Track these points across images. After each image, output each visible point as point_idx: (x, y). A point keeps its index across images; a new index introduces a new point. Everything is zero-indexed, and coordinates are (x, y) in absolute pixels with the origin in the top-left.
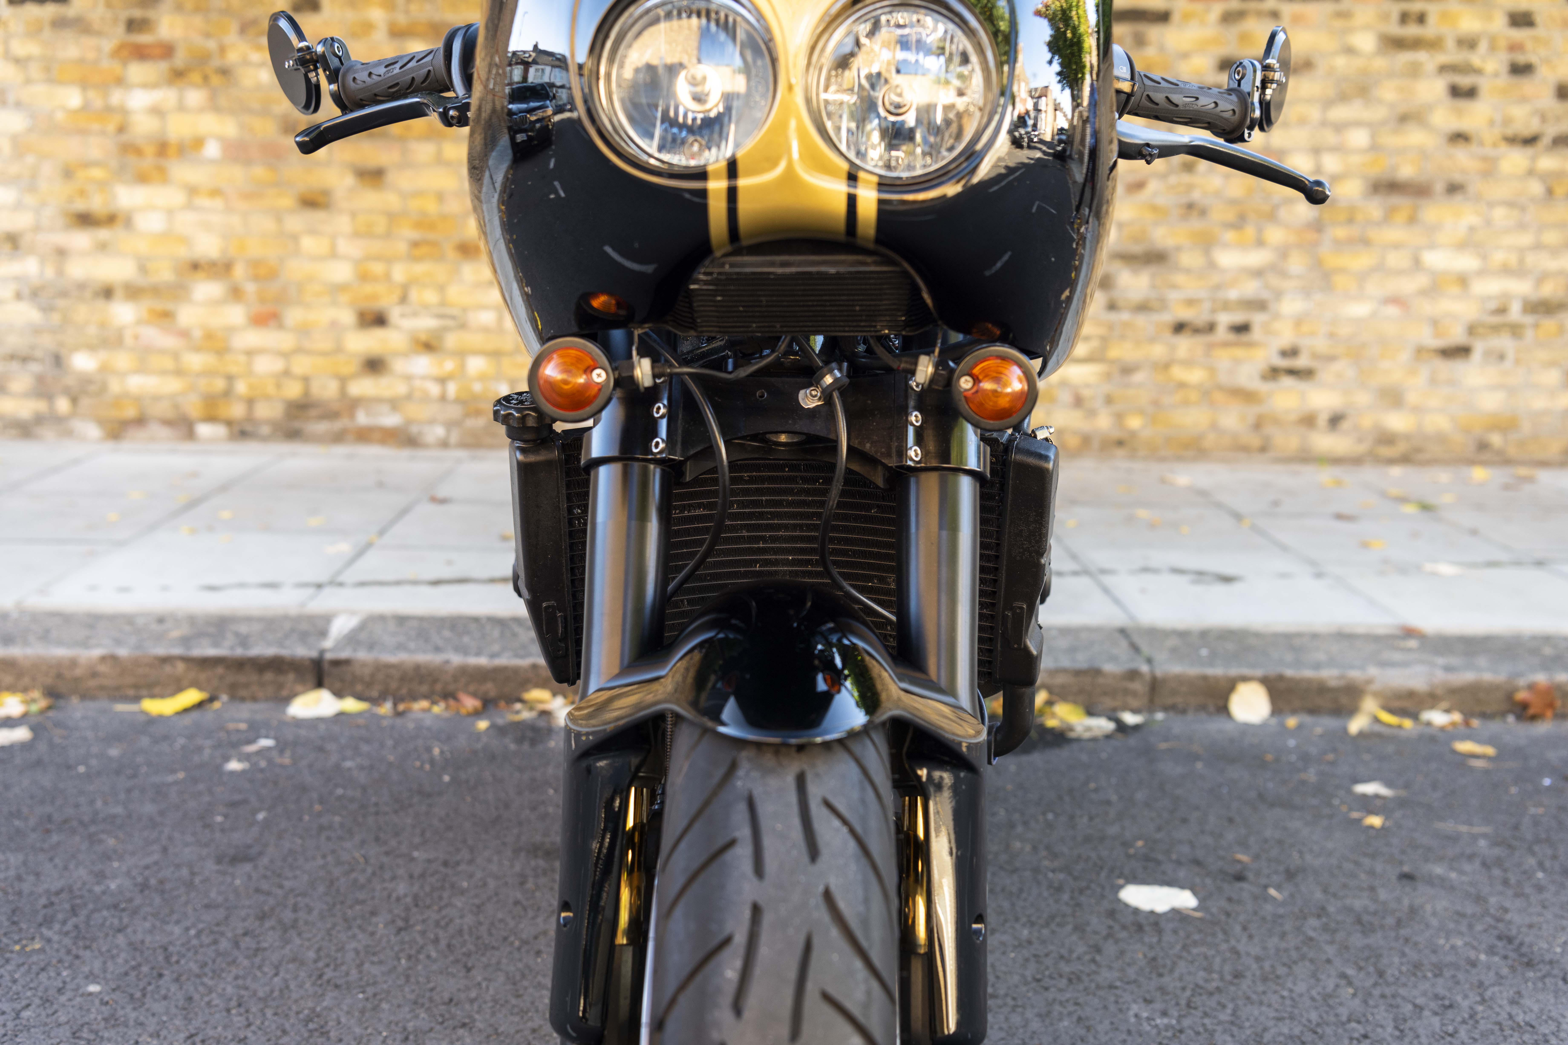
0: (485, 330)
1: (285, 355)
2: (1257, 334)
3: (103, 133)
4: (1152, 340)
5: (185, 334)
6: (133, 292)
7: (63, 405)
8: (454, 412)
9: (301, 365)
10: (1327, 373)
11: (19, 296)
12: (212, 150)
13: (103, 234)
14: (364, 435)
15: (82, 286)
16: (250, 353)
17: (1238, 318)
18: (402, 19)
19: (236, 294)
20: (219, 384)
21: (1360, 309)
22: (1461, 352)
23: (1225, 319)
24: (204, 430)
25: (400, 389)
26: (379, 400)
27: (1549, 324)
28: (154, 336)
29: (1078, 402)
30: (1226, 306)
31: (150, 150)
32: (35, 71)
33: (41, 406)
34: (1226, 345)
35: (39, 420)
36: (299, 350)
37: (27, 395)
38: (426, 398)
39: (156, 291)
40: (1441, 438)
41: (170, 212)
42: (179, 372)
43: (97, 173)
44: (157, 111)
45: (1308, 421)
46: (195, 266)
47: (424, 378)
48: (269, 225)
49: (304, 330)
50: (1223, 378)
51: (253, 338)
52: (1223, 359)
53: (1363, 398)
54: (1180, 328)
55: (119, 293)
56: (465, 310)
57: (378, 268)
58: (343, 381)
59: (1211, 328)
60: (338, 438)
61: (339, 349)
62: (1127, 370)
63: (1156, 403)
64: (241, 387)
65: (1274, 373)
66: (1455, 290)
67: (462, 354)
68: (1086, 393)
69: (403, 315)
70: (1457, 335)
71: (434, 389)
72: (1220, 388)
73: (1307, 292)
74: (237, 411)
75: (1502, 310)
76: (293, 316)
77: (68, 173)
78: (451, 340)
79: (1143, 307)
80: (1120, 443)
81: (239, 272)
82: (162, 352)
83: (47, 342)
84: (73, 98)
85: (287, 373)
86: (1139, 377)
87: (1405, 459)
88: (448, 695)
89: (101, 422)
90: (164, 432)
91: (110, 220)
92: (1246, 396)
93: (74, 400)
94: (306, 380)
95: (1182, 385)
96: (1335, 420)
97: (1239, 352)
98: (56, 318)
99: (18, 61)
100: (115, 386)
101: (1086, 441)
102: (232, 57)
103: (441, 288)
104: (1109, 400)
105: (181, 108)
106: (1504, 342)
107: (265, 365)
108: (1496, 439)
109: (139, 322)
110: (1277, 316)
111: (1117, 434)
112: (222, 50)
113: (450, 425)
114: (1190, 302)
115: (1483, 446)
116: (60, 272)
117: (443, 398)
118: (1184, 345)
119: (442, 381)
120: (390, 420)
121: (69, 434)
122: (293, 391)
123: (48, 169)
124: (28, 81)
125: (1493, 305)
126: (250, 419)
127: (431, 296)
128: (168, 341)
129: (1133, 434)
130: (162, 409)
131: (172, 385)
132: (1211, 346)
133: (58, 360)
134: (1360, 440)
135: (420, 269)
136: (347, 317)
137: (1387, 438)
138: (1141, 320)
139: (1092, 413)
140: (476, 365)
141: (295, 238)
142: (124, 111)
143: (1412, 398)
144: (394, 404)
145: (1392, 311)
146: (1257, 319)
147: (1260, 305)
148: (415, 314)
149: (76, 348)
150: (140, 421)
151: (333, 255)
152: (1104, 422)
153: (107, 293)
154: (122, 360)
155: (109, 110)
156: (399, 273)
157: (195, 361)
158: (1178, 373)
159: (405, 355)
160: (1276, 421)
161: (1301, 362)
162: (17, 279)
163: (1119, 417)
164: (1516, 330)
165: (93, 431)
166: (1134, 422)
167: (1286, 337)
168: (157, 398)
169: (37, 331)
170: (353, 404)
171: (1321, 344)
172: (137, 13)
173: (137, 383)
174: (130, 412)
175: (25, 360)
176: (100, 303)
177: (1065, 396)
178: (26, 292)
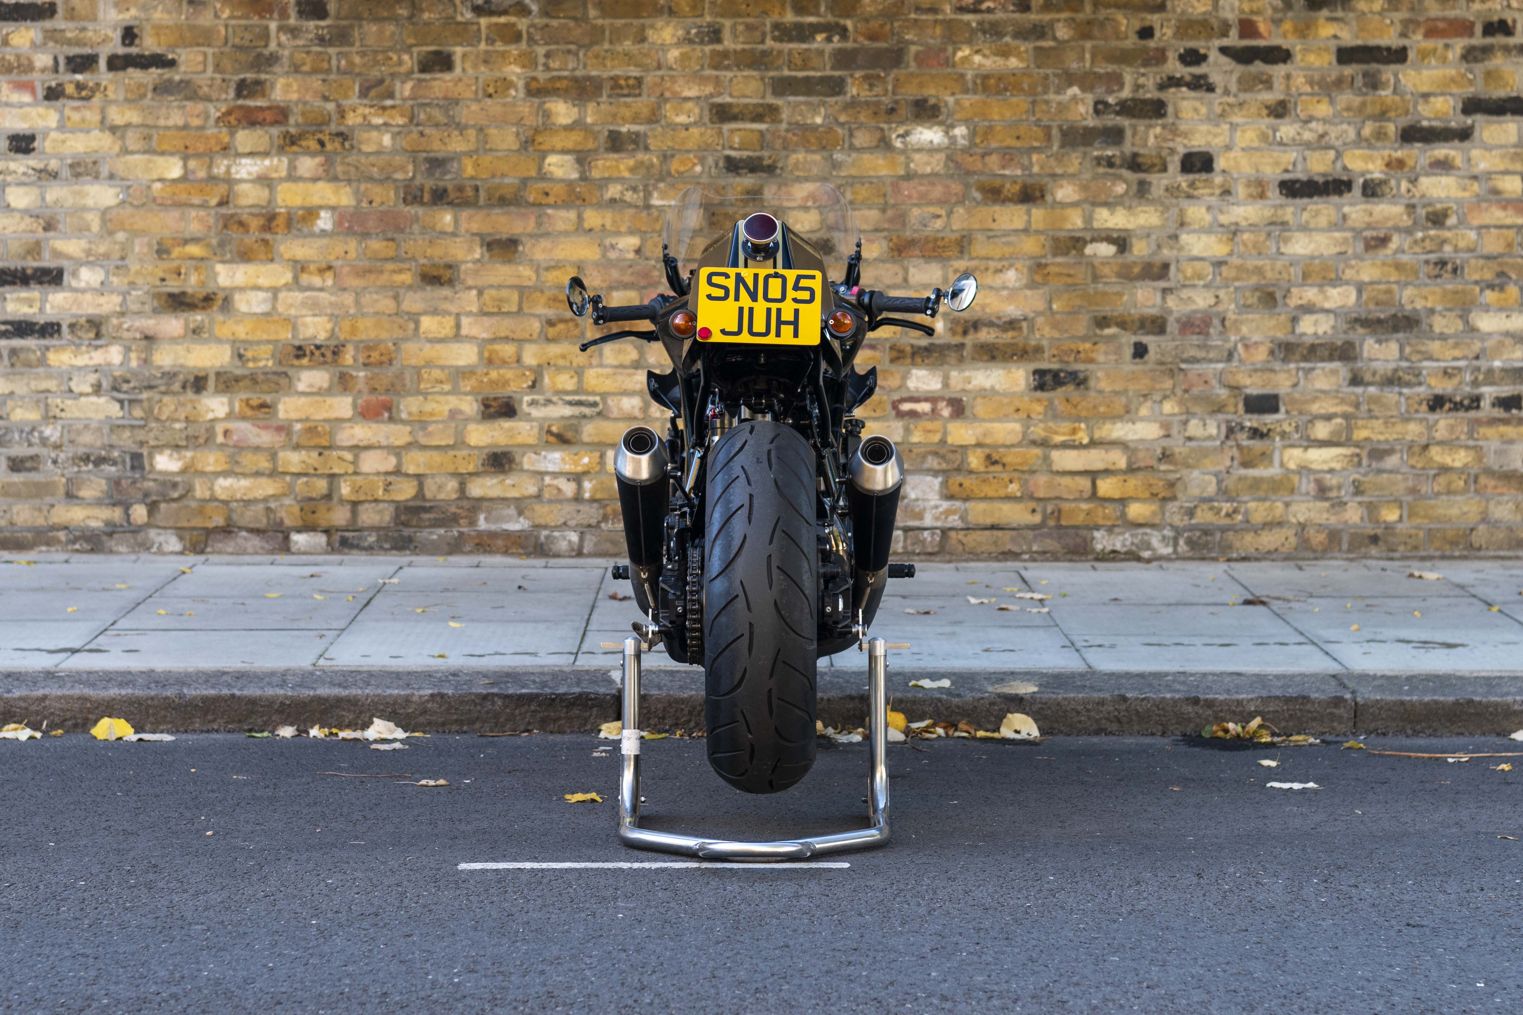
0: (628, 419)
1: (397, 451)
3: (204, 206)
4: (1409, 418)
5: (284, 429)
6: (227, 383)
7: (139, 513)
8: (590, 514)
9: (415, 462)
11: (97, 389)
12: (325, 222)
13: (198, 317)
14: (486, 543)
15: (170, 376)
16: (357, 449)
17: (1505, 390)
18: (542, 75)
19: (343, 383)
20: (322, 485)
23: (1489, 392)
24: (300, 539)
25: (528, 487)
26: (504, 500)
28: (249, 431)
29: (1322, 491)
30: (1490, 377)
31: (254, 224)
32: (132, 140)
33: (116, 514)
34: (1493, 422)
35: (112, 530)
36: (413, 445)
37: (98, 503)
38: (559, 499)
39: (253, 379)
41: (275, 291)
42: (273, 473)
43: (194, 250)
44: (264, 180)
46: (300, 351)
47: (555, 475)
48: (387, 304)
49: (421, 423)
50: (1491, 461)
51: (361, 433)
52: (1491, 438)
54: (1437, 403)
55: (211, 383)
56: (604, 396)
57: (508, 350)
58: (463, 479)
59: (1475, 402)
60: (455, 547)
61: (460, 443)
62: (1378, 453)
63: (1413, 491)
64: (345, 490)
67: (601, 447)
68: (1331, 480)
69: (533, 403)
71: (569, 488)
72: (1489, 472)
74: (340, 516)
76: (409, 406)
77: (162, 251)
78: (589, 431)
79: (1392, 380)
80: (1374, 539)
81: (348, 357)
82: (257, 449)
83: (126, 440)
84: (174, 169)
85: (397, 472)
86: (1392, 461)
89: (180, 532)
90: (256, 542)
91: (208, 300)
93: (152, 508)
94: (420, 479)
95: (1445, 469)
97: (1510, 430)
98: (138, 412)
99: (113, 129)
100: (200, 491)
101: (1333, 536)
102: (352, 119)
103: (579, 372)
104: (1358, 489)
105: (292, 177)
107: (372, 463)
109: (230, 416)
111: (1370, 529)
112: (342, 113)
113: (584, 529)
114: (1446, 373)
116: (146, 361)
117: (578, 498)
118: (1444, 422)
119: (577, 478)
120: (515, 524)
121: (145, 546)
122: (405, 491)
123: (139, 247)
124: (125, 151)
126: (353, 526)
127: (566, 381)
128: (266, 438)
129: (1389, 527)
130: (254, 516)
131: (267, 488)
132: (1475, 424)
133: (137, 461)
135: (554, 350)
136: (469, 406)
138: (1391, 395)
139: (1338, 505)
141: (415, 318)
142: (229, 181)
144: (521, 505)
148: (549, 402)
149: (159, 448)
150: (227, 530)
151: (457, 336)
152: (1353, 514)
153: (198, 383)
154: (211, 461)
155: (212, 179)
156: (531, 356)
157: (293, 460)
158: (1437, 455)
159: (535, 449)
162: (97, 369)
163: (1371, 508)
165: (173, 544)
166: (1391, 515)
168: (248, 503)
169: (116, 428)
170: (473, 507)
172: (250, 76)
173: (224, 486)
174: (219, 520)
175: (100, 461)
176: (190, 394)
177: (1307, 486)
178: (105, 385)
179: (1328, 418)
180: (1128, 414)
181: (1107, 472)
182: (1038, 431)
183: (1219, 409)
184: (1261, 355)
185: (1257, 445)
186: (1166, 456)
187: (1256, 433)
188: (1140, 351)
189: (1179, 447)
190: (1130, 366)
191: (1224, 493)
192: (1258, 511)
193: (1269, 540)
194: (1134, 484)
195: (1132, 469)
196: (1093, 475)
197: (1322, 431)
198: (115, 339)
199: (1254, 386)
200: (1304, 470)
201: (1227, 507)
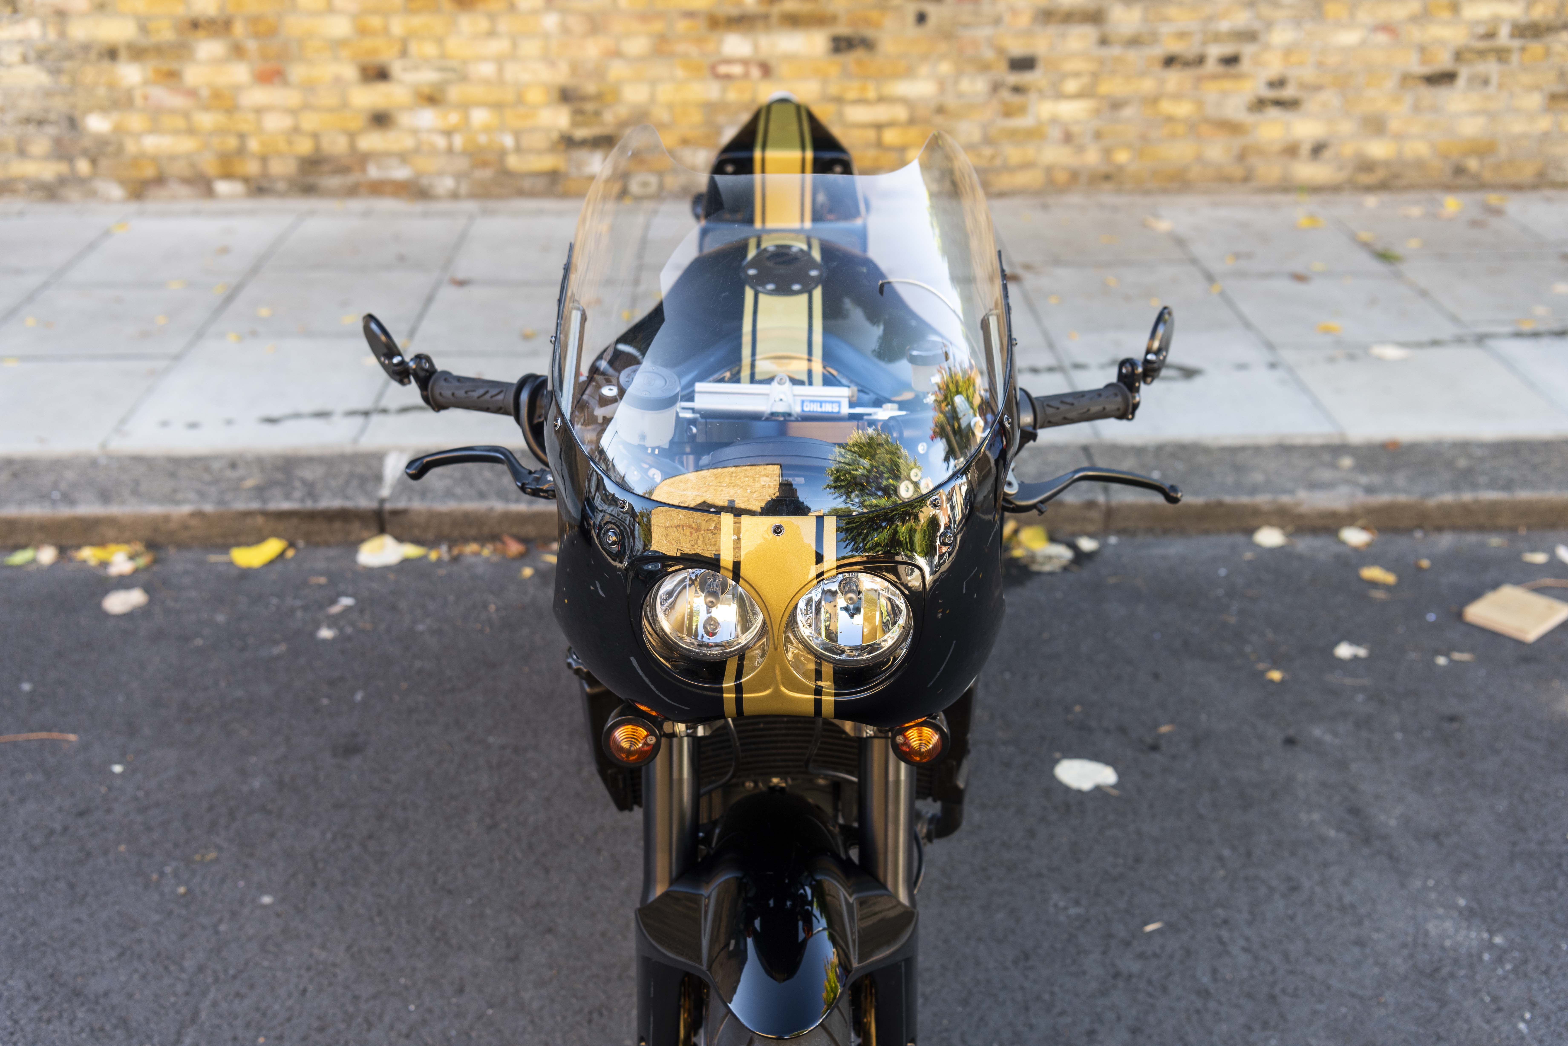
0: (487, 82)
1: (294, 112)
2: (1246, 65)
4: (1143, 74)
5: (192, 93)
6: (137, 53)
7: (83, 166)
8: (462, 164)
9: (310, 122)
10: (1312, 104)
11: (25, 60)
14: (378, 189)
15: (86, 48)
16: (259, 111)
17: (1228, 49)
19: (238, 52)
20: (232, 143)
21: (1349, 38)
22: (1446, 78)
23: (1215, 51)
24: (223, 187)
25: (408, 142)
26: (388, 154)
27: (1536, 47)
28: (161, 95)
29: (1068, 138)
30: (1217, 38)
33: (62, 168)
34: (1215, 77)
35: (62, 181)
36: (306, 107)
37: (47, 158)
38: (434, 151)
39: (159, 50)
40: (1420, 164)
42: (191, 131)
45: (1291, 150)
46: (195, 25)
47: (431, 131)
49: (309, 87)
50: (1211, 111)
51: (259, 96)
52: (1211, 91)
53: (1346, 127)
54: (1170, 61)
55: (123, 54)
56: (465, 62)
57: (376, 21)
58: (352, 136)
59: (1200, 60)
60: (352, 191)
61: (345, 105)
62: (1116, 105)
63: (1144, 138)
64: (254, 145)
65: (1260, 104)
66: (1446, 15)
67: (465, 107)
68: (1076, 129)
69: (405, 70)
70: (1443, 61)
71: (441, 142)
72: (1207, 121)
73: (1297, 22)
74: (252, 168)
75: (1491, 35)
76: (297, 72)
78: (454, 93)
79: (1134, 42)
80: (1107, 177)
81: (239, 29)
82: (173, 111)
83: (59, 105)
85: (296, 130)
86: (1128, 112)
87: (1383, 186)
88: (494, 538)
89: (122, 182)
90: (184, 190)
92: (1232, 128)
93: (94, 162)
94: (315, 136)
95: (1170, 119)
96: (1318, 150)
97: (1227, 85)
98: (65, 80)
100: (131, 147)
101: (1074, 176)
103: (440, 41)
104: (1098, 135)
106: (1491, 67)
107: (275, 123)
108: (1473, 164)
109: (146, 83)
110: (1267, 47)
111: (1104, 169)
113: (459, 176)
114: (1182, 35)
115: (1459, 170)
116: (62, 34)
117: (450, 151)
118: (1174, 78)
119: (448, 133)
120: (401, 173)
121: (92, 194)
122: (305, 147)
125: (1481, 30)
126: (265, 175)
127: (430, 49)
128: (177, 101)
129: (1120, 168)
130: (180, 168)
131: (186, 145)
132: (1199, 79)
133: (73, 123)
134: (1340, 168)
135: (417, 21)
136: (350, 72)
137: (1366, 165)
138: (1133, 55)
139: (1081, 149)
140: (480, 117)
143: (1394, 125)
144: (403, 157)
145: (1382, 38)
146: (1248, 50)
147: (1249, 36)
148: (416, 68)
149: (89, 110)
150: (160, 180)
151: (331, 9)
152: (1092, 157)
153: (112, 54)
154: (135, 121)
156: (398, 26)
157: (206, 120)
158: (1167, 107)
159: (410, 108)
160: (1260, 151)
161: (1288, 93)
162: (20, 42)
163: (1107, 152)
164: (1502, 54)
165: (116, 191)
166: (1122, 157)
167: (1274, 67)
168: (173, 158)
169: (48, 94)
170: (363, 159)
171: (1308, 74)
173: (152, 143)
174: (149, 172)
175: (41, 123)
176: (106, 64)
177: (1056, 133)
178: (32, 55)
179: (1077, 75)
180: (909, 73)
181: (891, 124)
182: (834, 89)
183: (984, 67)
184: (1024, 21)
185: (1016, 99)
186: (941, 110)
187: (1017, 90)
188: (921, 18)
189: (951, 102)
190: (912, 30)
191: (988, 140)
192: (1013, 153)
193: (1022, 179)
194: (913, 134)
195: (912, 121)
196: (879, 127)
197: (1071, 86)
198: (31, 14)
199: (1017, 48)
200: (1054, 120)
201: (987, 151)
